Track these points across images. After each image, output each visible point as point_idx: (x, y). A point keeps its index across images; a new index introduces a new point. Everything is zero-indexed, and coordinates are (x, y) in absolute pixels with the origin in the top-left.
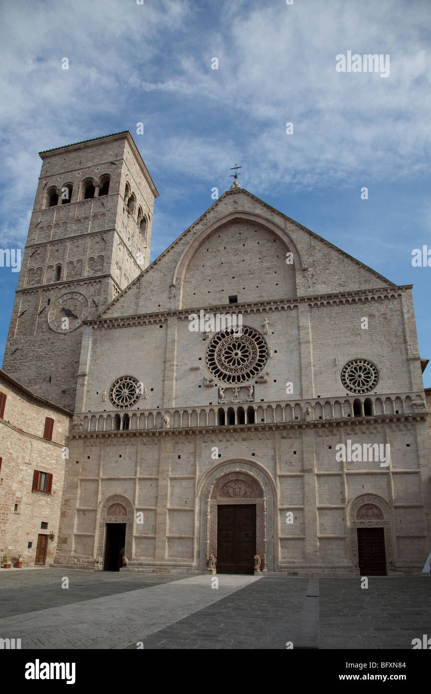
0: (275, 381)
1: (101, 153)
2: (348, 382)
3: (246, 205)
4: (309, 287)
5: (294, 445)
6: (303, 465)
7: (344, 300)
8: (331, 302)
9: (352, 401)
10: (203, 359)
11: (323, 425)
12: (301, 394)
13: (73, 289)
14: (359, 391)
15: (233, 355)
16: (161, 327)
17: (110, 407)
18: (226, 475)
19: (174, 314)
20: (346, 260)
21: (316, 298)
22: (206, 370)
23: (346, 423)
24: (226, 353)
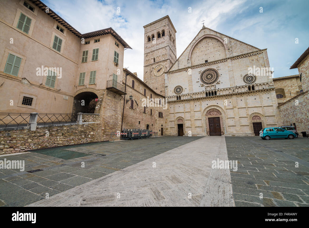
0: (222, 83)
1: (161, 23)
2: (246, 81)
3: (208, 32)
4: (231, 54)
5: (230, 100)
6: (233, 106)
7: (243, 57)
8: (238, 58)
9: (248, 86)
10: (200, 79)
11: (239, 94)
12: (231, 86)
13: (159, 64)
14: (250, 83)
15: (208, 76)
16: (186, 71)
17: (175, 94)
18: (210, 110)
19: (190, 67)
20: (243, 44)
21: (233, 57)
22: (201, 82)
23: (246, 93)
24: (206, 76)
